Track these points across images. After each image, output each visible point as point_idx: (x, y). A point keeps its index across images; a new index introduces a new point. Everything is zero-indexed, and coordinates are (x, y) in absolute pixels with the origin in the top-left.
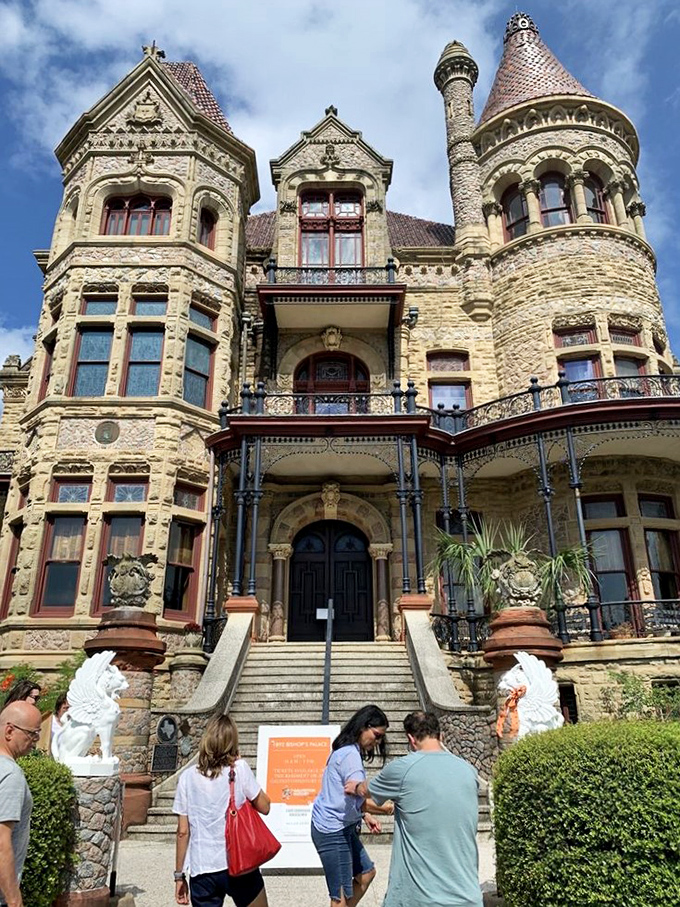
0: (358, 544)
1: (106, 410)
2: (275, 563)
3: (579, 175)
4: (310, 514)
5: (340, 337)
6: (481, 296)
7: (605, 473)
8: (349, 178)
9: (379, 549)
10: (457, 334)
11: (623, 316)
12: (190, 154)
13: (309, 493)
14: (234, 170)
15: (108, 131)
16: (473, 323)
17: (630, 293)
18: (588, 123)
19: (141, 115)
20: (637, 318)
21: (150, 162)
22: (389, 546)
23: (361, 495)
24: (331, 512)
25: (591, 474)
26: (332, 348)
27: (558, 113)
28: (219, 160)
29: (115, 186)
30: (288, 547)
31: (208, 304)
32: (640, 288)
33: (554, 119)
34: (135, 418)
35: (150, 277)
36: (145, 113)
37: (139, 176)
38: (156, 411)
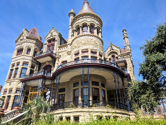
1: (10, 81)
3: (89, 25)
5: (48, 62)
6: (69, 51)
7: (77, 79)
8: (54, 37)
10: (66, 58)
11: (84, 49)
12: (26, 42)
14: (34, 42)
15: (18, 42)
16: (68, 55)
17: (86, 45)
18: (84, 17)
20: (87, 49)
21: (22, 45)
25: (75, 79)
26: (47, 65)
27: (79, 17)
28: (28, 41)
29: (18, 49)
31: (27, 63)
32: (90, 43)
33: (86, 16)
34: (13, 82)
35: (19, 61)
36: (22, 38)
37: (20, 47)
38: (15, 80)
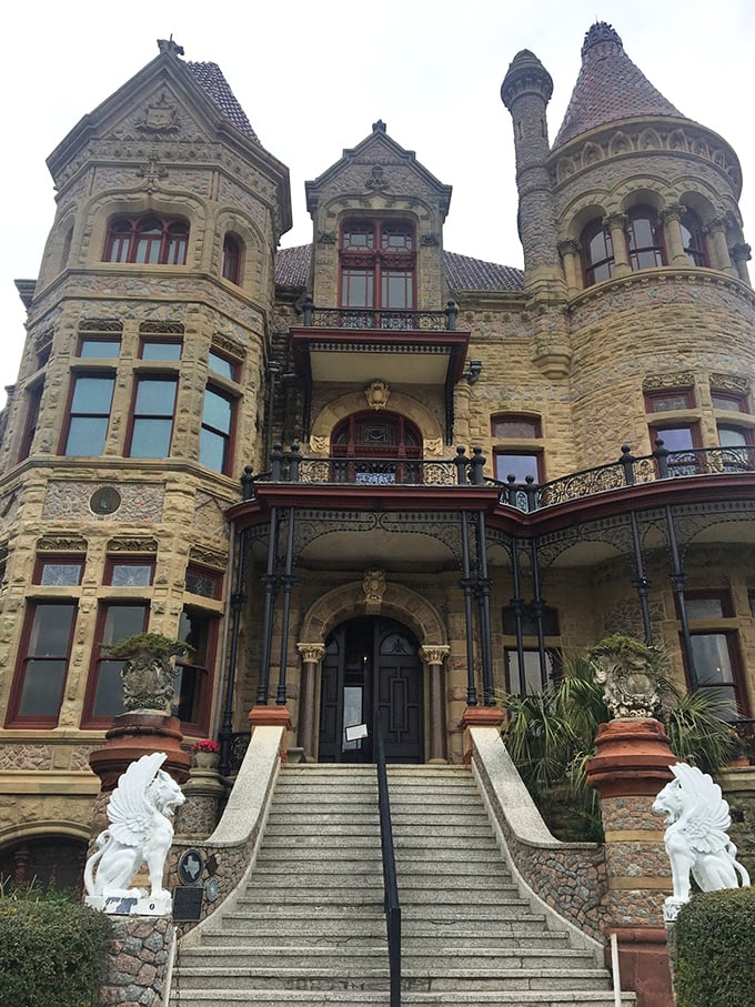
1: (104, 473)
2: (304, 666)
3: (674, 209)
4: (348, 606)
5: (387, 393)
6: (557, 350)
8: (400, 206)
9: (433, 652)
10: (527, 394)
11: (728, 377)
12: (213, 169)
14: (265, 190)
15: (114, 139)
16: (546, 382)
17: (736, 349)
18: (685, 149)
19: (154, 120)
20: (745, 379)
21: (163, 176)
22: (445, 648)
23: (412, 585)
24: (374, 602)
26: (377, 407)
27: (649, 137)
28: (247, 177)
29: (120, 203)
30: (320, 646)
31: (231, 349)
33: (645, 144)
34: (140, 483)
35: (162, 314)
36: (159, 119)
37: (150, 192)
38: (167, 475)
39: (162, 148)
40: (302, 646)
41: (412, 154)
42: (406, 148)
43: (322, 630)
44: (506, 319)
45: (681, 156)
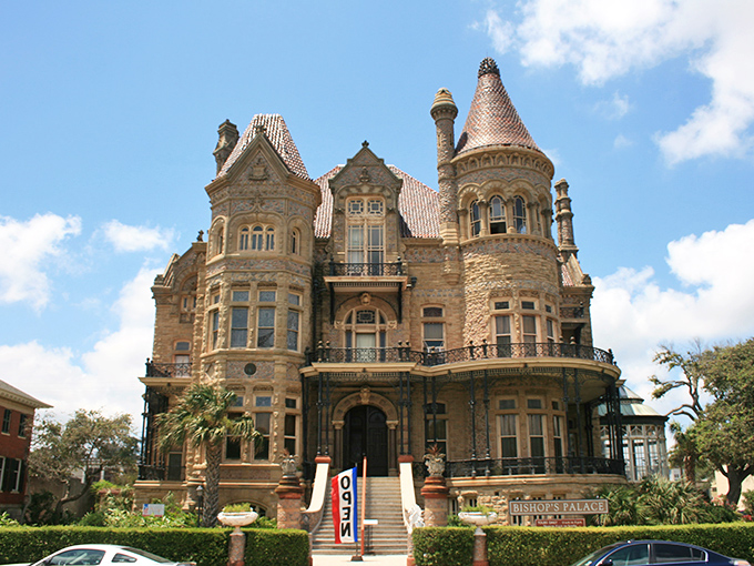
0: (382, 418)
1: (249, 357)
2: (335, 430)
4: (354, 403)
5: (370, 298)
8: (377, 191)
9: (392, 423)
10: (439, 294)
11: (528, 292)
12: (285, 198)
13: (354, 392)
15: (239, 185)
16: (448, 286)
19: (256, 174)
21: (262, 204)
22: (397, 422)
23: (381, 393)
24: (365, 401)
26: (366, 304)
29: (244, 220)
30: (342, 422)
31: (297, 289)
34: (264, 361)
35: (267, 278)
36: (259, 172)
37: (257, 213)
38: (275, 357)
39: (262, 188)
40: (334, 422)
41: (382, 160)
42: (379, 157)
43: (343, 415)
44: (430, 252)
45: (516, 168)
